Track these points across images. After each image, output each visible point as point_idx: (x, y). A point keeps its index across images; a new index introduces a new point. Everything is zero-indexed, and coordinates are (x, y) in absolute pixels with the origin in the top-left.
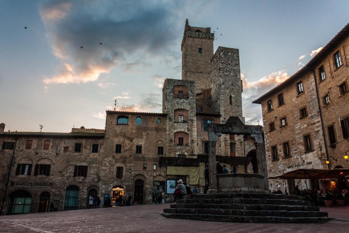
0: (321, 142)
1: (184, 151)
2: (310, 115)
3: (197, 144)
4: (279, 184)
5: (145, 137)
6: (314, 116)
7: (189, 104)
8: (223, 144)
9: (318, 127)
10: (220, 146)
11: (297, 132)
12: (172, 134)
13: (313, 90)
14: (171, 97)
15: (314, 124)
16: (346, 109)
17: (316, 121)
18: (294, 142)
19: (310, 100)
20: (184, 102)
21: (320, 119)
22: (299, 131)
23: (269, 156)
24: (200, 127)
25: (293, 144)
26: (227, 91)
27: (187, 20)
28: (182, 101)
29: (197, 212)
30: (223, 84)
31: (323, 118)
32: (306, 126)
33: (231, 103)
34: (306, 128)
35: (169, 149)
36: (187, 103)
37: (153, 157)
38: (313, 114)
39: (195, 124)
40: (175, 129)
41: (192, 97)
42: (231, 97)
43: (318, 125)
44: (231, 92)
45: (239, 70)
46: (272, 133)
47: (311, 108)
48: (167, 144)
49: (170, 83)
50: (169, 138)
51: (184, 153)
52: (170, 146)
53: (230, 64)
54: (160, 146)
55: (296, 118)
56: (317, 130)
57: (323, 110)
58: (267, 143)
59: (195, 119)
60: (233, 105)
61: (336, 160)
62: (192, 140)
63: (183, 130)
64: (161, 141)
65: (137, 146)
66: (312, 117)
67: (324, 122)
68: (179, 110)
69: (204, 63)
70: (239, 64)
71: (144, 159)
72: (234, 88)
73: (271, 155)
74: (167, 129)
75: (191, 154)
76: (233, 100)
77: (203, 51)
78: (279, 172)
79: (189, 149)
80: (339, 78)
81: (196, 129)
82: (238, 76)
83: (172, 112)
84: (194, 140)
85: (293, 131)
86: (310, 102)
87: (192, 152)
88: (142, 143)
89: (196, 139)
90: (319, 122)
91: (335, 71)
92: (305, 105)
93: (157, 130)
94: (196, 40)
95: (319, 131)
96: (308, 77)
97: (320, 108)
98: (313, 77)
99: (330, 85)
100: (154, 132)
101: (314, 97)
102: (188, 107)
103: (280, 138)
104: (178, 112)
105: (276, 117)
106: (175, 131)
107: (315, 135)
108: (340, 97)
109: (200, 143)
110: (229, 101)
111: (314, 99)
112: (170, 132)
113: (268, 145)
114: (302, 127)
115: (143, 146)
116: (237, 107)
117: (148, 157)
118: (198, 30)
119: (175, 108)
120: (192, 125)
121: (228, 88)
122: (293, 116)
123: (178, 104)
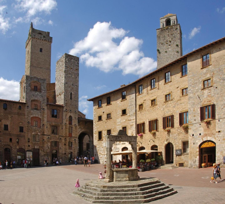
0: (133, 132)
1: (38, 131)
2: (128, 114)
3: (47, 127)
4: (101, 155)
5: (10, 119)
6: (131, 115)
7: (42, 97)
8: (64, 127)
9: (132, 123)
10: (62, 128)
11: (118, 124)
12: (30, 118)
13: (133, 98)
14: (29, 90)
15: (131, 120)
16: (153, 115)
17: (131, 119)
18: (115, 130)
19: (130, 105)
20: (38, 95)
21: (135, 118)
22: (119, 123)
23: (96, 137)
24: (49, 114)
25: (114, 131)
26: (69, 89)
27: (32, 23)
28: (36, 94)
29: (115, 199)
30: (67, 83)
31: (137, 117)
32: (125, 120)
33: (71, 98)
34: (125, 122)
35: (27, 129)
36: (40, 96)
37: (16, 133)
38: (130, 114)
39: (46, 111)
40: (31, 114)
41: (44, 91)
42: (71, 94)
43: (133, 121)
44: (71, 90)
45: (78, 74)
46: (100, 122)
47: (130, 110)
48: (26, 125)
49: (28, 79)
50: (27, 120)
51: (37, 133)
52: (28, 127)
53: (72, 68)
54: (21, 126)
55: (118, 114)
56: (132, 124)
57: (137, 112)
58: (95, 129)
59: (46, 108)
60: (73, 100)
61: (141, 143)
62: (43, 124)
63: (37, 116)
64: (21, 122)
65: (5, 125)
66: (130, 115)
67: (137, 120)
68: (34, 100)
69: (43, 61)
70: (78, 69)
71: (10, 134)
72: (73, 87)
73: (97, 136)
74: (26, 114)
75: (43, 134)
76: (73, 96)
77: (43, 51)
78: (102, 147)
79: (41, 131)
80: (152, 95)
81: (46, 115)
82: (77, 79)
83: (29, 102)
84: (45, 124)
85: (115, 122)
86: (129, 106)
87: (43, 132)
88: (8, 123)
89: (46, 124)
90: (134, 119)
91: (150, 90)
92: (126, 107)
93: (19, 114)
94: (38, 41)
95: (133, 125)
96: (131, 89)
97: (136, 111)
98: (135, 90)
99: (145, 98)
100: (17, 116)
101: (133, 103)
102: (41, 99)
103: (105, 127)
104: (34, 102)
105: (104, 112)
106: (32, 116)
107: (130, 127)
108: (151, 107)
109: (49, 126)
110: (70, 97)
111: (133, 105)
112: (27, 117)
113: (96, 130)
114: (122, 121)
115: (9, 125)
116: (75, 102)
117: (13, 133)
118: (40, 33)
119: (32, 99)
120: (44, 112)
121: (69, 87)
122: (116, 113)
123: (34, 96)
